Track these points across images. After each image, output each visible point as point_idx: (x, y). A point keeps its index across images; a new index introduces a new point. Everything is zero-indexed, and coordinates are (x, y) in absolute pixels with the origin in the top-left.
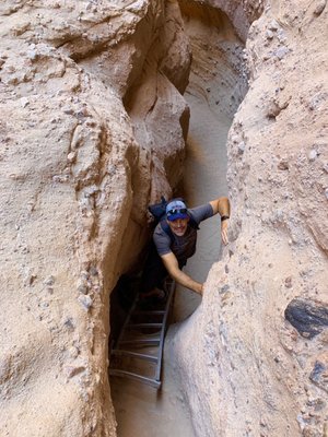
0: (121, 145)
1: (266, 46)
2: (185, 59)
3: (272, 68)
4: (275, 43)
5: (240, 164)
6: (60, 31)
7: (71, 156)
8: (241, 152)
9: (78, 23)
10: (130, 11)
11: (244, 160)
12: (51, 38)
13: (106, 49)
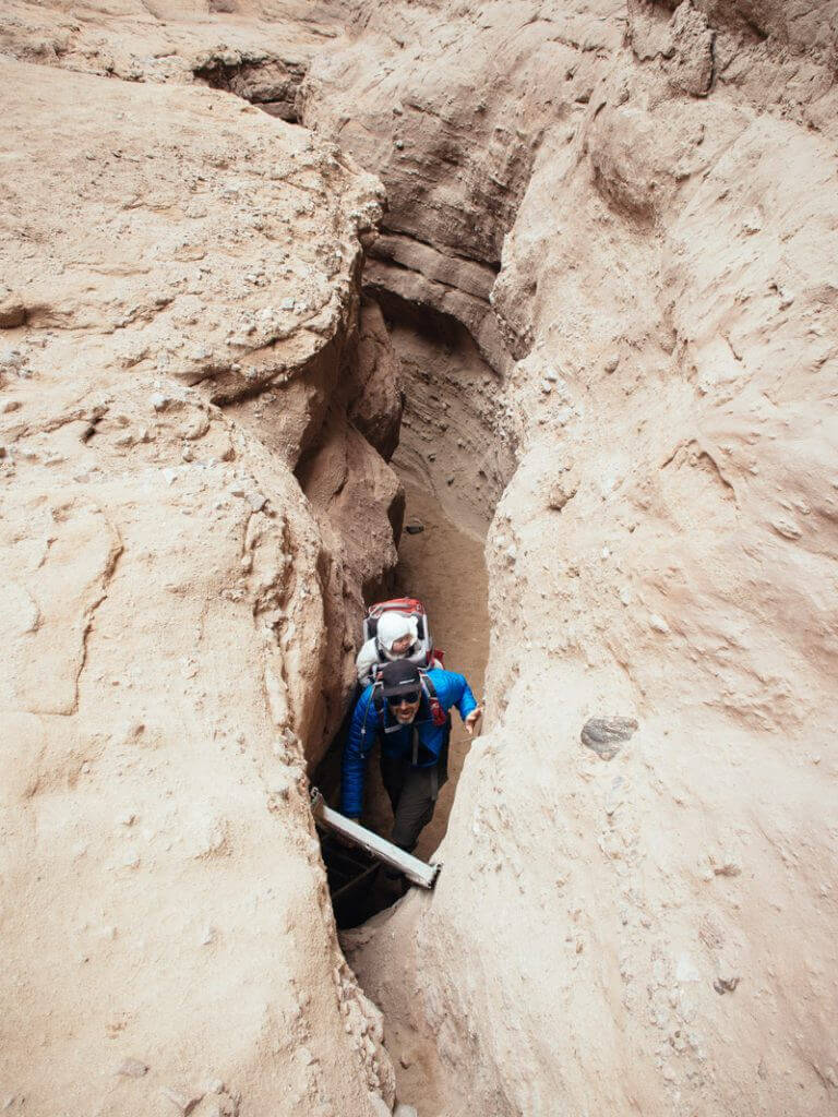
0: (311, 549)
1: (541, 401)
2: (393, 404)
3: (552, 436)
4: (554, 400)
5: (512, 579)
6: (197, 361)
7: (246, 561)
8: (512, 561)
9: (226, 348)
10: (310, 329)
11: (517, 572)
12: (181, 371)
13: (268, 390)
